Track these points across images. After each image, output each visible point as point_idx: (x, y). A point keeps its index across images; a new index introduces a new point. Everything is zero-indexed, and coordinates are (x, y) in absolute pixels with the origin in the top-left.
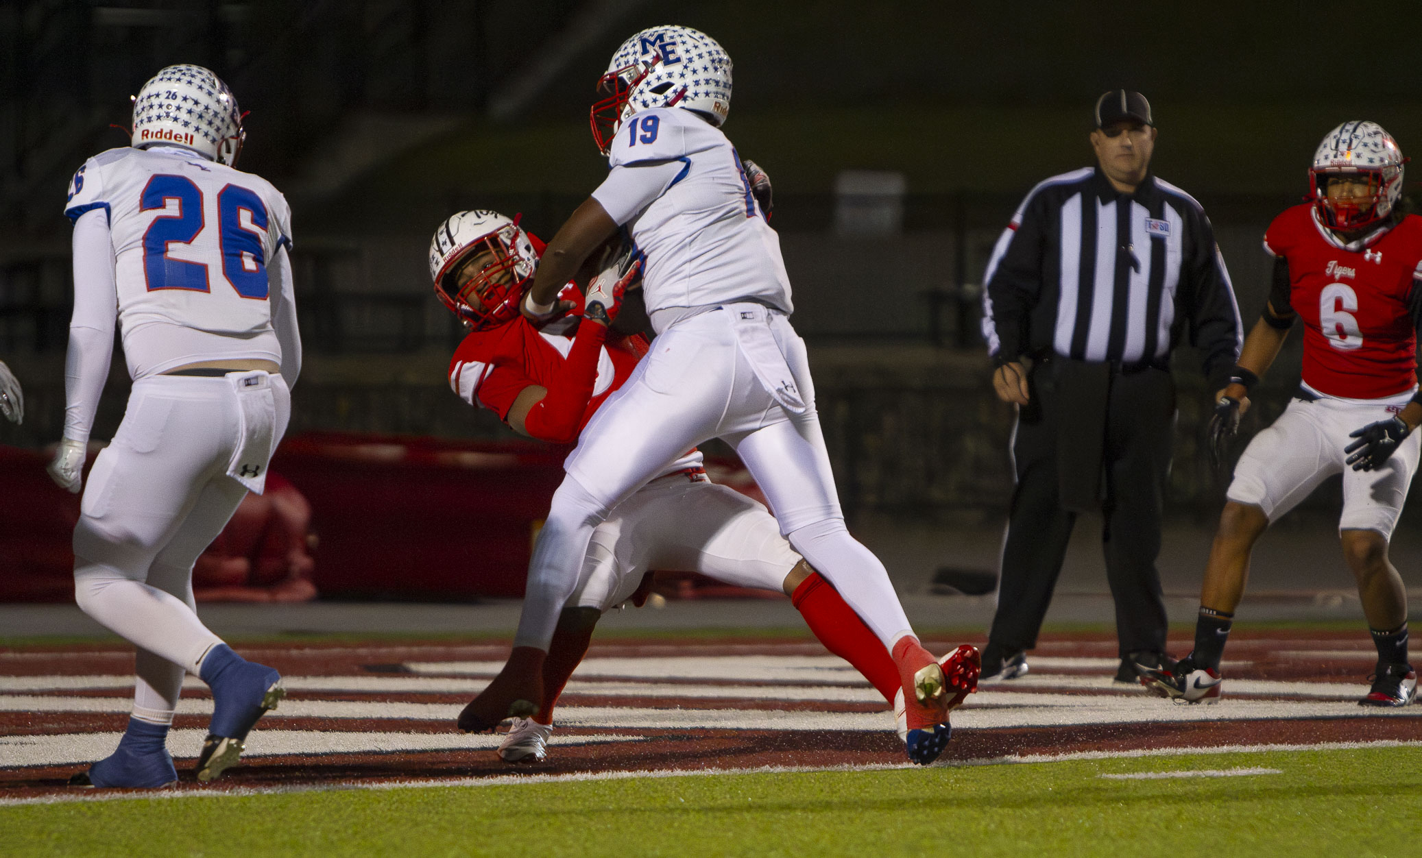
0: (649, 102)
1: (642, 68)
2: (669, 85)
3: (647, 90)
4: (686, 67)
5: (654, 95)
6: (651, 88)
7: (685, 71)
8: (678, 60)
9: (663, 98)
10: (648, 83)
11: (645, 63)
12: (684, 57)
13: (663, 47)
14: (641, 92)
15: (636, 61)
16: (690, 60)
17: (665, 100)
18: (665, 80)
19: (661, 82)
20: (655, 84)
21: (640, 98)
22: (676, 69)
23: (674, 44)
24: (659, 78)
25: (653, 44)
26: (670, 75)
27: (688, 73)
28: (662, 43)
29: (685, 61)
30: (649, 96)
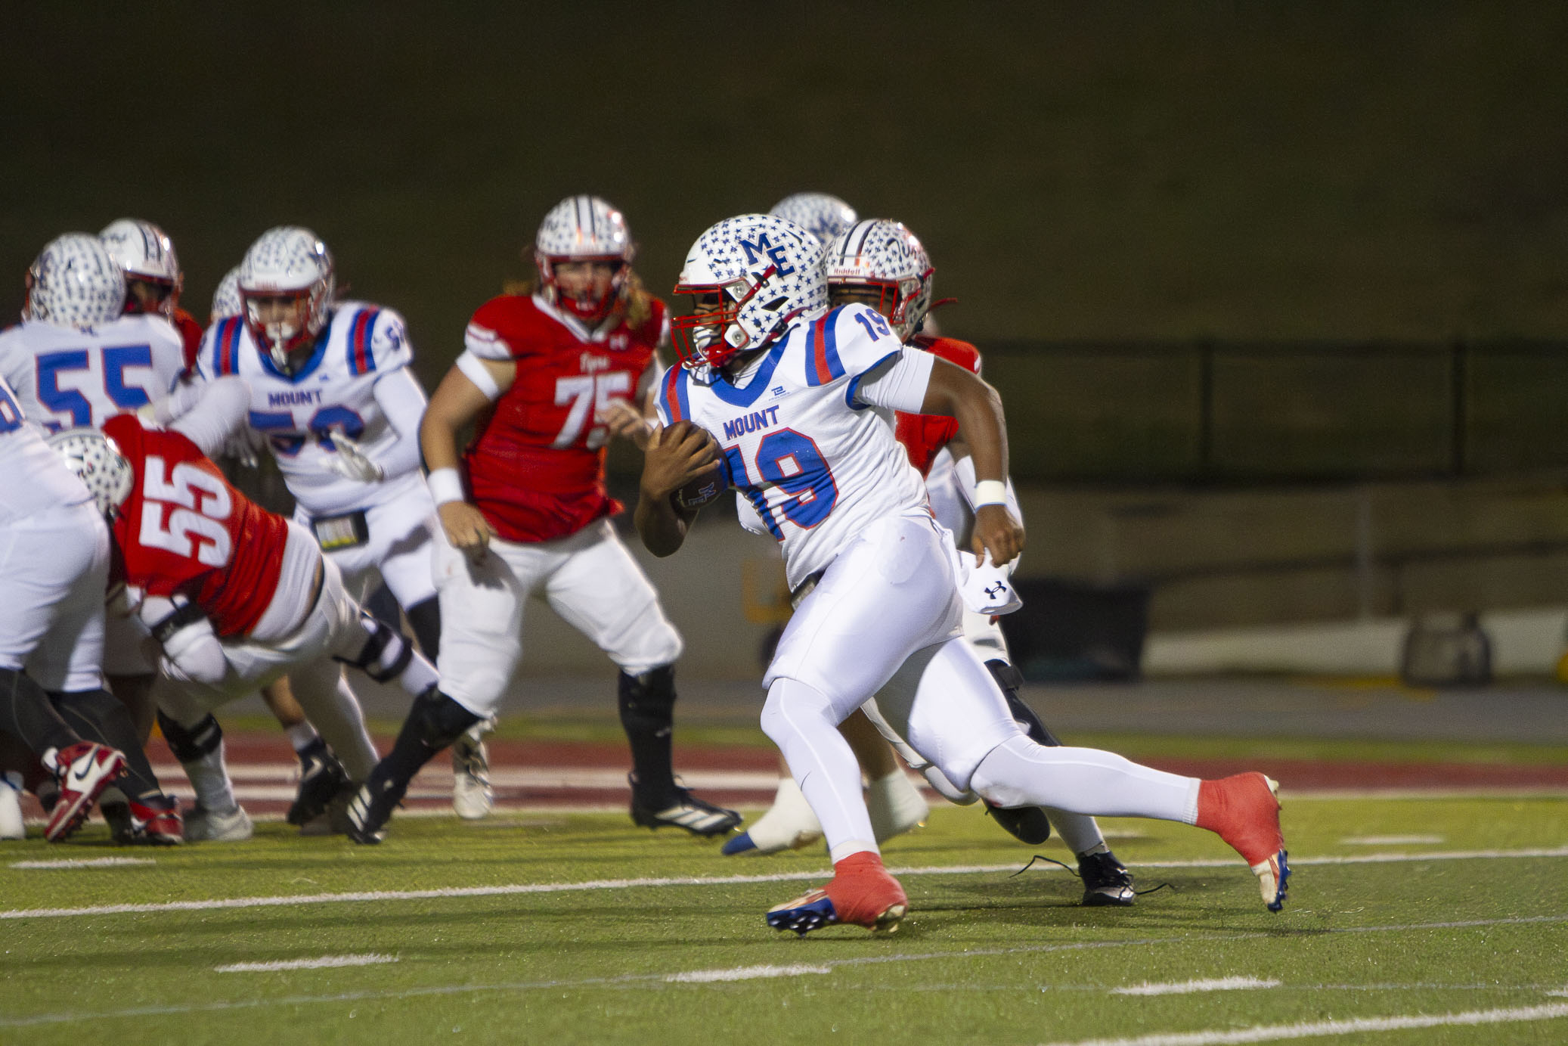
0: (763, 320)
1: (753, 281)
2: (784, 299)
3: (759, 306)
4: (800, 277)
5: (767, 313)
6: (763, 304)
7: (800, 283)
8: (791, 270)
9: (778, 315)
10: (761, 299)
11: (756, 275)
12: (797, 264)
13: (772, 254)
14: (752, 309)
15: (743, 272)
16: (803, 268)
17: (779, 318)
18: (779, 294)
19: (775, 298)
20: (769, 299)
21: (751, 316)
22: (791, 280)
23: (782, 248)
24: (773, 293)
25: (759, 249)
26: (785, 288)
27: (803, 284)
28: (769, 249)
29: (798, 270)
30: (761, 314)
